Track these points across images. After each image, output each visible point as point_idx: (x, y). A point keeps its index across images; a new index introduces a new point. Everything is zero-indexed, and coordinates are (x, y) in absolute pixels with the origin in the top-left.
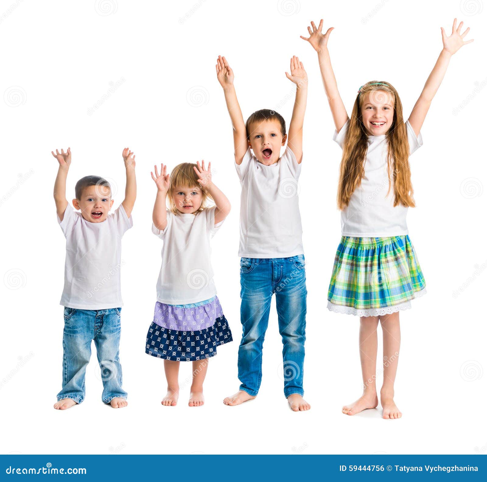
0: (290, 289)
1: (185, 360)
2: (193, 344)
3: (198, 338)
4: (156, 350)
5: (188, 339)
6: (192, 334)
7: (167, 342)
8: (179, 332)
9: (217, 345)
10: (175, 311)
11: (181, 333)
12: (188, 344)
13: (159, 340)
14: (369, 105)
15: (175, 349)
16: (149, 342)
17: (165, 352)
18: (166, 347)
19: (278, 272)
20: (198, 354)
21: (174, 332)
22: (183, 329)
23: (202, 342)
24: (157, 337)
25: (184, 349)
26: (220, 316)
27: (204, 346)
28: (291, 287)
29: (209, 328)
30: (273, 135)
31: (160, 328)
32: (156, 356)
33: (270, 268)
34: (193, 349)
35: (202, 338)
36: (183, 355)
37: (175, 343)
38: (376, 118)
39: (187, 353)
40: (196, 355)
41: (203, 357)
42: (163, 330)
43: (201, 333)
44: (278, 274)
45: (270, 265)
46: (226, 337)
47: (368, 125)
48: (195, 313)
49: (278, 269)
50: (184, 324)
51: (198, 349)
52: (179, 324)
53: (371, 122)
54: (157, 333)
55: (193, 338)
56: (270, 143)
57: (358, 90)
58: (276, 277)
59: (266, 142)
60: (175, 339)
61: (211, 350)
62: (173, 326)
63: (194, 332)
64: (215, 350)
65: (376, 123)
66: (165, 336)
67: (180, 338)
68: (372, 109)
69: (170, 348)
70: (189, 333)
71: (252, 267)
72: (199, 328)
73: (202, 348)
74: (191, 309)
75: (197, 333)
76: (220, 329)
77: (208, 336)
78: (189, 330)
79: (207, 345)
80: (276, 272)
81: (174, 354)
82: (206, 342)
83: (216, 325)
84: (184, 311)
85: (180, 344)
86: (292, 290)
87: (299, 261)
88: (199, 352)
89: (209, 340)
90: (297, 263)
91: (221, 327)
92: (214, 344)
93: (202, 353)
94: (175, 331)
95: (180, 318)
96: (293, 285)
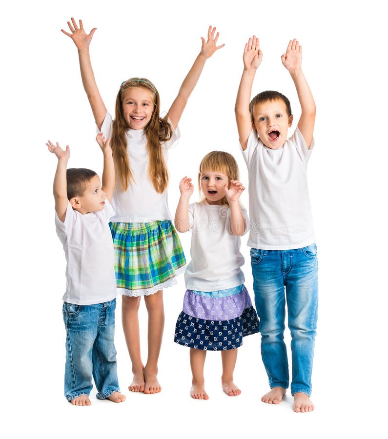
0: (300, 278)
1: (212, 349)
2: (220, 334)
3: (225, 328)
4: (183, 338)
5: (216, 328)
6: (220, 324)
7: (195, 331)
8: (207, 321)
9: (244, 336)
10: (203, 300)
11: (208, 322)
12: (216, 334)
13: (187, 328)
14: (130, 101)
15: (202, 338)
16: (177, 331)
17: (192, 341)
18: (194, 336)
19: (287, 262)
20: (225, 344)
21: (201, 321)
22: (210, 318)
23: (230, 332)
24: (184, 325)
25: (211, 338)
26: (248, 307)
27: (231, 336)
28: (302, 276)
29: (236, 318)
30: (278, 116)
31: (188, 316)
32: (183, 344)
33: (280, 258)
34: (221, 339)
35: (229, 328)
36: (211, 344)
37: (203, 332)
38: (136, 113)
39: (214, 342)
40: (224, 345)
41: (230, 348)
42: (190, 319)
43: (229, 323)
44: (287, 264)
45: (279, 255)
46: (254, 328)
47: (129, 119)
48: (223, 303)
49: (287, 259)
50: (213, 313)
51: (225, 339)
52: (207, 313)
53: (131, 117)
54: (185, 322)
55: (221, 328)
56: (275, 125)
57: (121, 85)
58: (286, 267)
59: (272, 124)
60: (203, 328)
61: (238, 340)
62: (201, 315)
63: (222, 322)
64: (241, 341)
65: (137, 118)
66: (192, 325)
67: (208, 327)
68: (133, 104)
69: (198, 337)
70: (216, 322)
71: (261, 258)
72: (227, 318)
73: (230, 338)
74: (219, 299)
75: (224, 323)
76: (248, 320)
77: (236, 326)
78: (217, 319)
79: (234, 336)
80: (285, 262)
81: (202, 343)
82: (233, 333)
83: (244, 316)
84: (212, 300)
85: (207, 333)
86: (302, 279)
87: (309, 250)
88: (227, 342)
89: (236, 330)
90: (307, 252)
91: (250, 318)
92: (241, 334)
93: (230, 343)
94: (203, 320)
95: (208, 307)
96: (303, 274)
